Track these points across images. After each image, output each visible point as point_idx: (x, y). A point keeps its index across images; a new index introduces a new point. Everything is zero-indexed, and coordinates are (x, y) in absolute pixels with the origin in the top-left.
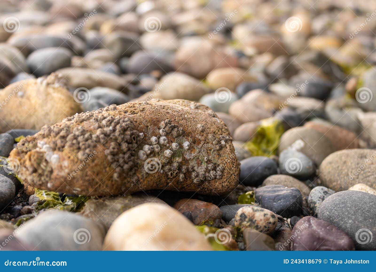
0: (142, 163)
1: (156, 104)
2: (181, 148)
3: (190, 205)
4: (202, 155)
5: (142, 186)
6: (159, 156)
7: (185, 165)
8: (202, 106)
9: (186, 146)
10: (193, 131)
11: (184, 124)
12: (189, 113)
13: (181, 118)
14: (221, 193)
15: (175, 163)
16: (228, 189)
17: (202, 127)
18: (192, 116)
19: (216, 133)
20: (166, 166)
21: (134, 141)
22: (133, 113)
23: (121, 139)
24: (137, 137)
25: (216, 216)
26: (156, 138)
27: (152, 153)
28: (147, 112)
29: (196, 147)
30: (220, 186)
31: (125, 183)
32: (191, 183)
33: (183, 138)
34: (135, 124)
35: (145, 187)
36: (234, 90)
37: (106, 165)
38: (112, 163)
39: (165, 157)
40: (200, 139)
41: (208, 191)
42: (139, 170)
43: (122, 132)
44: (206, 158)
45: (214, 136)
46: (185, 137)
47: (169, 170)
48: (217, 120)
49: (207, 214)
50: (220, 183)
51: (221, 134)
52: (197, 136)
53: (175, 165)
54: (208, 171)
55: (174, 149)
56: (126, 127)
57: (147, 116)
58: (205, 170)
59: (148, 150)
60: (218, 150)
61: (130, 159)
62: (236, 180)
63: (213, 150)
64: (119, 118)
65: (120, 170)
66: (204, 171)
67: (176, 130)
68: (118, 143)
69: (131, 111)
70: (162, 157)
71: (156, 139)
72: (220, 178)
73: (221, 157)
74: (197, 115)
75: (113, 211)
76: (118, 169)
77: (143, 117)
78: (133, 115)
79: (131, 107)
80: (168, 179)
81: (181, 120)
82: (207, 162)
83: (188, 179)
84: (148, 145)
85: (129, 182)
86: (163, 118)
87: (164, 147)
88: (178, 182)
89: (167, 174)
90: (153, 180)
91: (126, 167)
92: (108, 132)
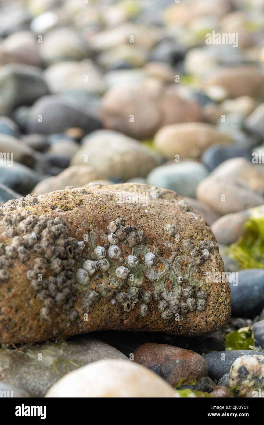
0: (82, 289)
1: (99, 193)
2: (141, 263)
3: (158, 353)
4: (173, 273)
5: (84, 326)
6: (108, 277)
7: (148, 290)
8: (169, 194)
9: (150, 261)
10: (159, 236)
11: (145, 225)
12: (150, 205)
13: (139, 215)
14: (204, 332)
15: (133, 287)
16: (215, 326)
17: (172, 229)
18: (155, 211)
19: (194, 238)
20: (119, 292)
21: (71, 256)
22: (66, 209)
23: (50, 252)
24: (74, 248)
25: (200, 371)
26: (103, 249)
27: (97, 274)
28: (86, 207)
29: (165, 261)
30: (202, 323)
31: (58, 322)
32: (157, 318)
33: (144, 248)
34: (70, 227)
35: (88, 328)
36: (198, 159)
37: (29, 296)
38: (38, 291)
39: (117, 279)
40: (170, 248)
41: (185, 330)
42: (79, 300)
43: (51, 241)
44: (179, 278)
45: (192, 243)
46: (148, 245)
47: (124, 300)
48: (193, 217)
49: (186, 368)
50: (203, 318)
51: (202, 240)
52: (165, 244)
53: (134, 290)
54: (183, 299)
55: (130, 265)
56: (57, 233)
57: (87, 214)
58: (179, 297)
59: (91, 268)
60: (199, 266)
61: (65, 285)
62: (227, 313)
63: (190, 265)
64: (45, 218)
65: (51, 302)
66: (178, 299)
67: (134, 234)
68: (46, 259)
69: (62, 206)
70: (113, 279)
71: (103, 251)
72: (203, 309)
73: (203, 276)
74: (162, 208)
75: (41, 368)
76: (47, 302)
77: (82, 215)
78: (65, 213)
79: (61, 199)
80: (123, 313)
81: (139, 217)
82: (181, 284)
83: (153, 312)
84: (92, 260)
85: (63, 320)
86: (112, 216)
87: (116, 263)
88: (138, 318)
89: (121, 306)
90: (101, 316)
91: (60, 297)
92: (30, 242)
